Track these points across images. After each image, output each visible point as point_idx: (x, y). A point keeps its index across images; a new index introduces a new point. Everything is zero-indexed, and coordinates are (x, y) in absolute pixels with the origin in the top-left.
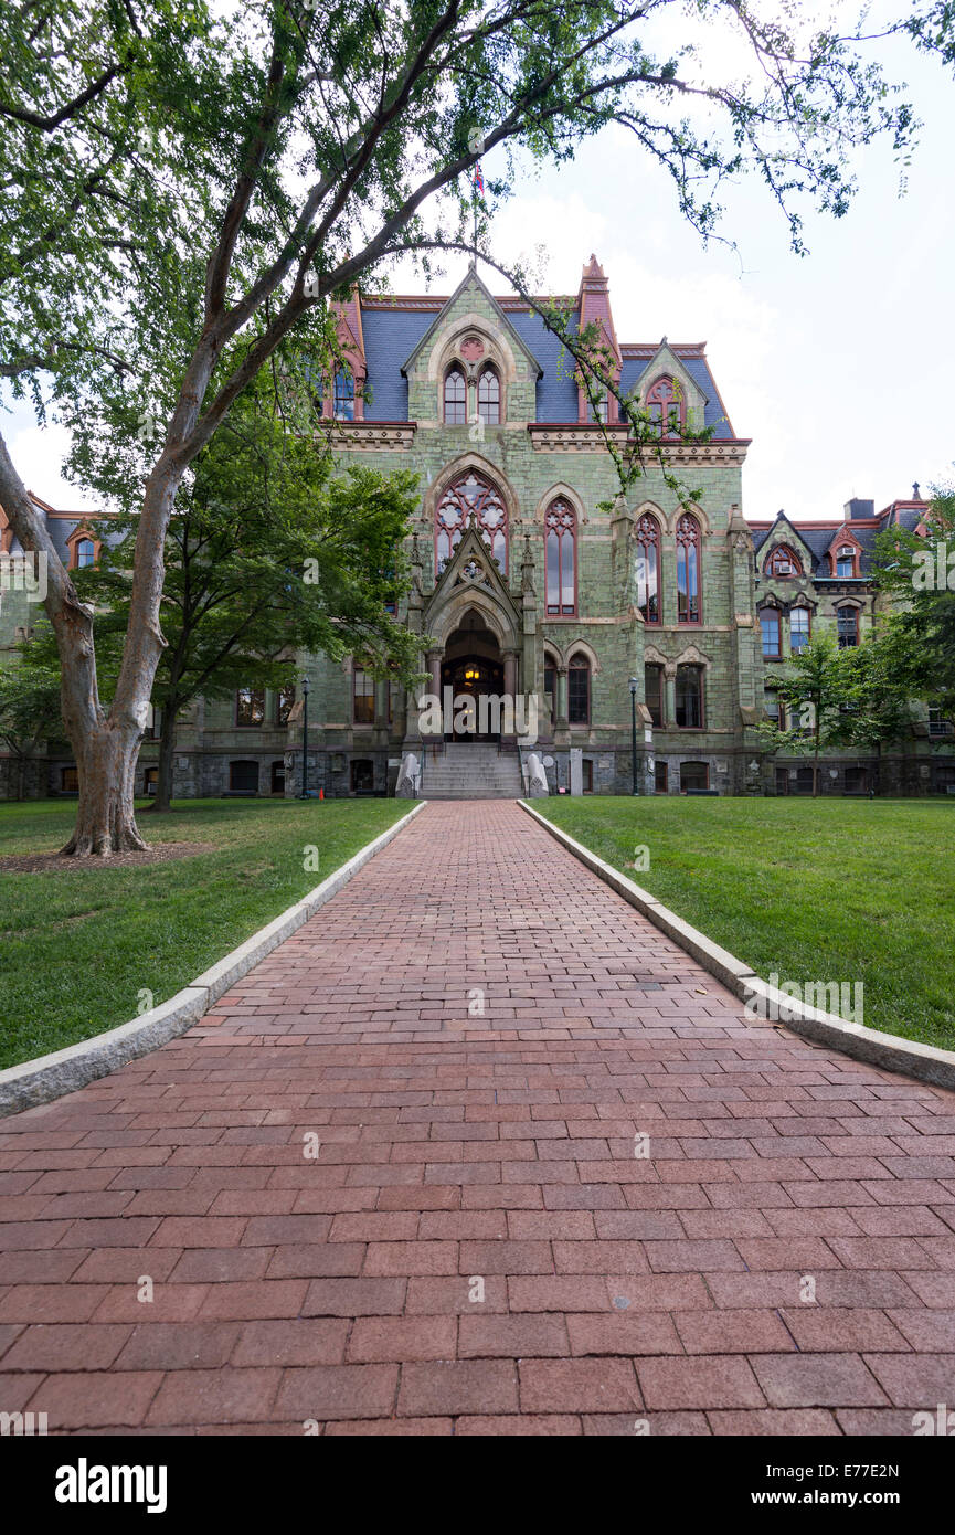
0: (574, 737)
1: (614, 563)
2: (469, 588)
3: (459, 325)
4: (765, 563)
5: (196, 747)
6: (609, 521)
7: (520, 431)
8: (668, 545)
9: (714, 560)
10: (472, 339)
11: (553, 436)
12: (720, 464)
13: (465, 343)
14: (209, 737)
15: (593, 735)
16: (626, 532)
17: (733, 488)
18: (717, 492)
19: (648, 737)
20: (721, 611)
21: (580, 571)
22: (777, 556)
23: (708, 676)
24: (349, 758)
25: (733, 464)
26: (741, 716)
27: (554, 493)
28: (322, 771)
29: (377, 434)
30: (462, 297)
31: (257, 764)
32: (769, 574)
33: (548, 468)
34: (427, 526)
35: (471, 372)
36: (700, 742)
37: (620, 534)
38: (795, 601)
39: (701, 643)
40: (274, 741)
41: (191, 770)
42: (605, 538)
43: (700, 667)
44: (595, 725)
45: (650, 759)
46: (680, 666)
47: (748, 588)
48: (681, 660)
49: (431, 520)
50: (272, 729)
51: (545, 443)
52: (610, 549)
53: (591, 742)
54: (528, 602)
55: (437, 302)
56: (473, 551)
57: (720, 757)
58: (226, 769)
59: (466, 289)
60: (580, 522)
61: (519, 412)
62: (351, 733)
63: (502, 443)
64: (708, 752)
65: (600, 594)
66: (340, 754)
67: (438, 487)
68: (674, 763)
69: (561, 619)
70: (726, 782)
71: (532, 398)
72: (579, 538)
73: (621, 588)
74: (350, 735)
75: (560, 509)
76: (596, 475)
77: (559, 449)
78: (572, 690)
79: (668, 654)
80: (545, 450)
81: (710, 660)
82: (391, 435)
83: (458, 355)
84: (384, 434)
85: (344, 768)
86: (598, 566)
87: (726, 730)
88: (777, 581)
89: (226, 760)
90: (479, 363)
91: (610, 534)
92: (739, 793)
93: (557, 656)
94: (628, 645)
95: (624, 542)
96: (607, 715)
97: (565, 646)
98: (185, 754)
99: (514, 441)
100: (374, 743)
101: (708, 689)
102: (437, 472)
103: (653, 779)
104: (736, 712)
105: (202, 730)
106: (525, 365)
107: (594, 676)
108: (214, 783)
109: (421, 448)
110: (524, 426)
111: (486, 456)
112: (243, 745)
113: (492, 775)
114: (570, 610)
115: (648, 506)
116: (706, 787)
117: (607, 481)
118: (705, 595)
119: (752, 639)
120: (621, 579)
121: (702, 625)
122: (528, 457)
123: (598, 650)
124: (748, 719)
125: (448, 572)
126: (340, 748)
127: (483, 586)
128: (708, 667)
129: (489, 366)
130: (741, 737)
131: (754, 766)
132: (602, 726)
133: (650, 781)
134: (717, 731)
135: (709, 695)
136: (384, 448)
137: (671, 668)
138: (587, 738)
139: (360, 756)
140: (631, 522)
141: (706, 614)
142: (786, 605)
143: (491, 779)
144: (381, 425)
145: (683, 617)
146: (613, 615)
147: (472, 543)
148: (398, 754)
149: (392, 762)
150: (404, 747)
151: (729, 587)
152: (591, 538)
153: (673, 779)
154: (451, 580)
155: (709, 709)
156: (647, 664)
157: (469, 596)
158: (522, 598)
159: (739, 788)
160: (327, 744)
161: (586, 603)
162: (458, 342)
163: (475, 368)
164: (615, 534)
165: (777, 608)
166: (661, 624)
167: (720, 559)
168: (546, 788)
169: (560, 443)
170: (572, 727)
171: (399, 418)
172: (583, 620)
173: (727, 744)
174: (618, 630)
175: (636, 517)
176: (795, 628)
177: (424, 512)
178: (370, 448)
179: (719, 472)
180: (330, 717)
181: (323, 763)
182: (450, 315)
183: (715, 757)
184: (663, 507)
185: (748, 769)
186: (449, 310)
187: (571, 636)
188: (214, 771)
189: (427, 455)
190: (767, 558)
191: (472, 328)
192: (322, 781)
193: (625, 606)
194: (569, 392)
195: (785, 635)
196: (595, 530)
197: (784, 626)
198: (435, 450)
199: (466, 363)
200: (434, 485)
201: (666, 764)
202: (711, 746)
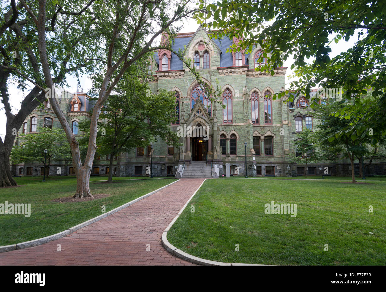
0: (232, 159)
1: (243, 107)
2: (198, 117)
3: (197, 41)
4: (297, 103)
5: (126, 162)
6: (242, 94)
7: (215, 70)
8: (261, 100)
9: (276, 104)
10: (201, 44)
11: (225, 71)
12: (278, 75)
13: (199, 46)
14: (129, 159)
15: (237, 158)
16: (247, 98)
17: (282, 82)
18: (277, 84)
19: (254, 159)
20: (279, 120)
21: (233, 110)
22: (301, 101)
23: (274, 140)
24: (167, 165)
25: (282, 75)
26: (284, 152)
27: (225, 87)
28: (159, 169)
29: (174, 74)
30: (198, 32)
31: (142, 167)
32: (298, 106)
33: (224, 80)
34: (188, 99)
35: (201, 54)
36: (272, 160)
37: (245, 98)
38: (306, 115)
39: (272, 130)
40: (146, 160)
41: (124, 169)
42: (241, 100)
43: (272, 137)
44: (238, 155)
45: (255, 165)
46: (265, 137)
47: (287, 113)
48: (266, 135)
49: (189, 97)
50: (146, 157)
51: (223, 73)
52: (242, 103)
53: (237, 160)
54: (215, 120)
55: (192, 34)
56: (199, 107)
57: (278, 164)
58: (134, 168)
59: (199, 30)
60: (233, 95)
61: (214, 64)
62: (166, 158)
63: (210, 74)
64: (274, 163)
65: (240, 116)
66: (164, 164)
67: (191, 88)
68: (263, 167)
69: (228, 124)
70: (280, 172)
71: (219, 60)
72: (233, 100)
73: (246, 114)
74: (167, 159)
75: (227, 92)
76: (238, 81)
77: (227, 74)
78: (231, 145)
79: (261, 133)
80: (223, 75)
81: (275, 135)
82: (178, 74)
83: (197, 49)
84: (176, 74)
85: (165, 168)
86: (239, 108)
87: (280, 156)
88: (301, 108)
89: (134, 166)
90: (203, 51)
91: (242, 98)
92: (284, 176)
93: (226, 135)
94: (248, 131)
95: (246, 100)
96: (242, 152)
97: (229, 132)
98: (123, 164)
99: (213, 73)
100: (173, 161)
101: (274, 143)
102: (191, 83)
103: (256, 171)
104: (283, 151)
105: (127, 158)
106: (217, 51)
107: (238, 141)
108: (131, 172)
109: (186, 77)
110: (216, 68)
111: (205, 78)
112: (138, 162)
113: (203, 171)
114: (231, 121)
115: (255, 89)
116: (274, 174)
117: (241, 83)
118: (273, 115)
119: (288, 128)
120: (246, 111)
121: (272, 124)
122: (217, 77)
123: (239, 133)
124: (287, 153)
125: (192, 113)
126: (164, 162)
127: (202, 116)
128: (274, 137)
129: (206, 51)
130: (285, 159)
131: (288, 167)
132: (240, 155)
133: (255, 172)
134: (278, 156)
135: (275, 145)
136: (176, 77)
137: (262, 137)
138: (236, 159)
139: (169, 165)
140: (249, 95)
141: (273, 121)
142: (304, 116)
143: (203, 172)
144: (175, 71)
145: (266, 122)
146: (243, 122)
147: (199, 104)
148: (177, 165)
149: (176, 167)
150: (179, 163)
151: (281, 112)
152: (236, 100)
153: (263, 171)
154: (193, 115)
155: (275, 150)
156: (254, 137)
157: (198, 119)
158: (213, 119)
159: (284, 174)
160: (160, 161)
161: (235, 119)
162: (197, 46)
163: (202, 53)
164: (244, 98)
165: (301, 117)
166: (259, 124)
167: (278, 104)
168: (218, 175)
169: (227, 73)
170: (231, 156)
171: (180, 69)
172: (234, 124)
173: (280, 160)
174: (245, 127)
175: (251, 93)
176: (307, 123)
177: (187, 95)
178: (172, 78)
179: (277, 77)
180: (161, 154)
181: (159, 167)
182: (195, 38)
183: (277, 165)
184: (260, 89)
185: (286, 168)
186: (194, 37)
187: (231, 129)
188: (131, 169)
189: (188, 79)
190: (297, 101)
191: (201, 41)
192: (159, 172)
193: (247, 120)
194: (230, 57)
195: (304, 125)
196: (237, 98)
197: (304, 122)
198: (190, 77)
199: (199, 51)
200: (190, 87)
201: (261, 167)
202: (275, 161)
